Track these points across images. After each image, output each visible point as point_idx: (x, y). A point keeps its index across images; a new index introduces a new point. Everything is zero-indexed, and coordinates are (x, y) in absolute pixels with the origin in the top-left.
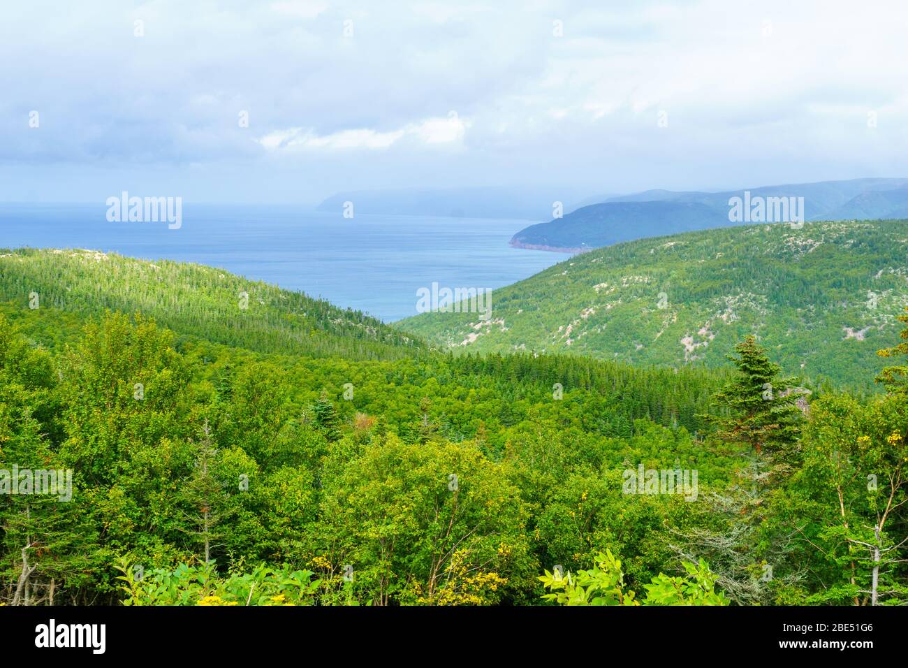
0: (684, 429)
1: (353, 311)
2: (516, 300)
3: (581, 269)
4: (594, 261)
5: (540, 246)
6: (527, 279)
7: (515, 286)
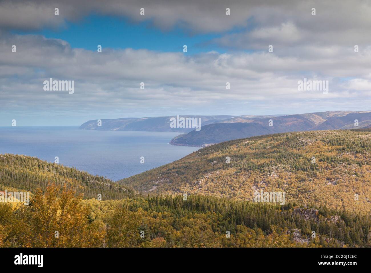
0: (260, 230)
1: (99, 177)
2: (175, 170)
3: (204, 155)
4: (210, 151)
5: (184, 144)
6: (179, 160)
7: (174, 163)
